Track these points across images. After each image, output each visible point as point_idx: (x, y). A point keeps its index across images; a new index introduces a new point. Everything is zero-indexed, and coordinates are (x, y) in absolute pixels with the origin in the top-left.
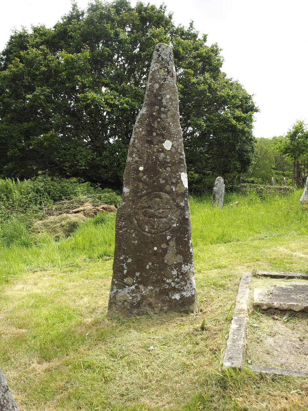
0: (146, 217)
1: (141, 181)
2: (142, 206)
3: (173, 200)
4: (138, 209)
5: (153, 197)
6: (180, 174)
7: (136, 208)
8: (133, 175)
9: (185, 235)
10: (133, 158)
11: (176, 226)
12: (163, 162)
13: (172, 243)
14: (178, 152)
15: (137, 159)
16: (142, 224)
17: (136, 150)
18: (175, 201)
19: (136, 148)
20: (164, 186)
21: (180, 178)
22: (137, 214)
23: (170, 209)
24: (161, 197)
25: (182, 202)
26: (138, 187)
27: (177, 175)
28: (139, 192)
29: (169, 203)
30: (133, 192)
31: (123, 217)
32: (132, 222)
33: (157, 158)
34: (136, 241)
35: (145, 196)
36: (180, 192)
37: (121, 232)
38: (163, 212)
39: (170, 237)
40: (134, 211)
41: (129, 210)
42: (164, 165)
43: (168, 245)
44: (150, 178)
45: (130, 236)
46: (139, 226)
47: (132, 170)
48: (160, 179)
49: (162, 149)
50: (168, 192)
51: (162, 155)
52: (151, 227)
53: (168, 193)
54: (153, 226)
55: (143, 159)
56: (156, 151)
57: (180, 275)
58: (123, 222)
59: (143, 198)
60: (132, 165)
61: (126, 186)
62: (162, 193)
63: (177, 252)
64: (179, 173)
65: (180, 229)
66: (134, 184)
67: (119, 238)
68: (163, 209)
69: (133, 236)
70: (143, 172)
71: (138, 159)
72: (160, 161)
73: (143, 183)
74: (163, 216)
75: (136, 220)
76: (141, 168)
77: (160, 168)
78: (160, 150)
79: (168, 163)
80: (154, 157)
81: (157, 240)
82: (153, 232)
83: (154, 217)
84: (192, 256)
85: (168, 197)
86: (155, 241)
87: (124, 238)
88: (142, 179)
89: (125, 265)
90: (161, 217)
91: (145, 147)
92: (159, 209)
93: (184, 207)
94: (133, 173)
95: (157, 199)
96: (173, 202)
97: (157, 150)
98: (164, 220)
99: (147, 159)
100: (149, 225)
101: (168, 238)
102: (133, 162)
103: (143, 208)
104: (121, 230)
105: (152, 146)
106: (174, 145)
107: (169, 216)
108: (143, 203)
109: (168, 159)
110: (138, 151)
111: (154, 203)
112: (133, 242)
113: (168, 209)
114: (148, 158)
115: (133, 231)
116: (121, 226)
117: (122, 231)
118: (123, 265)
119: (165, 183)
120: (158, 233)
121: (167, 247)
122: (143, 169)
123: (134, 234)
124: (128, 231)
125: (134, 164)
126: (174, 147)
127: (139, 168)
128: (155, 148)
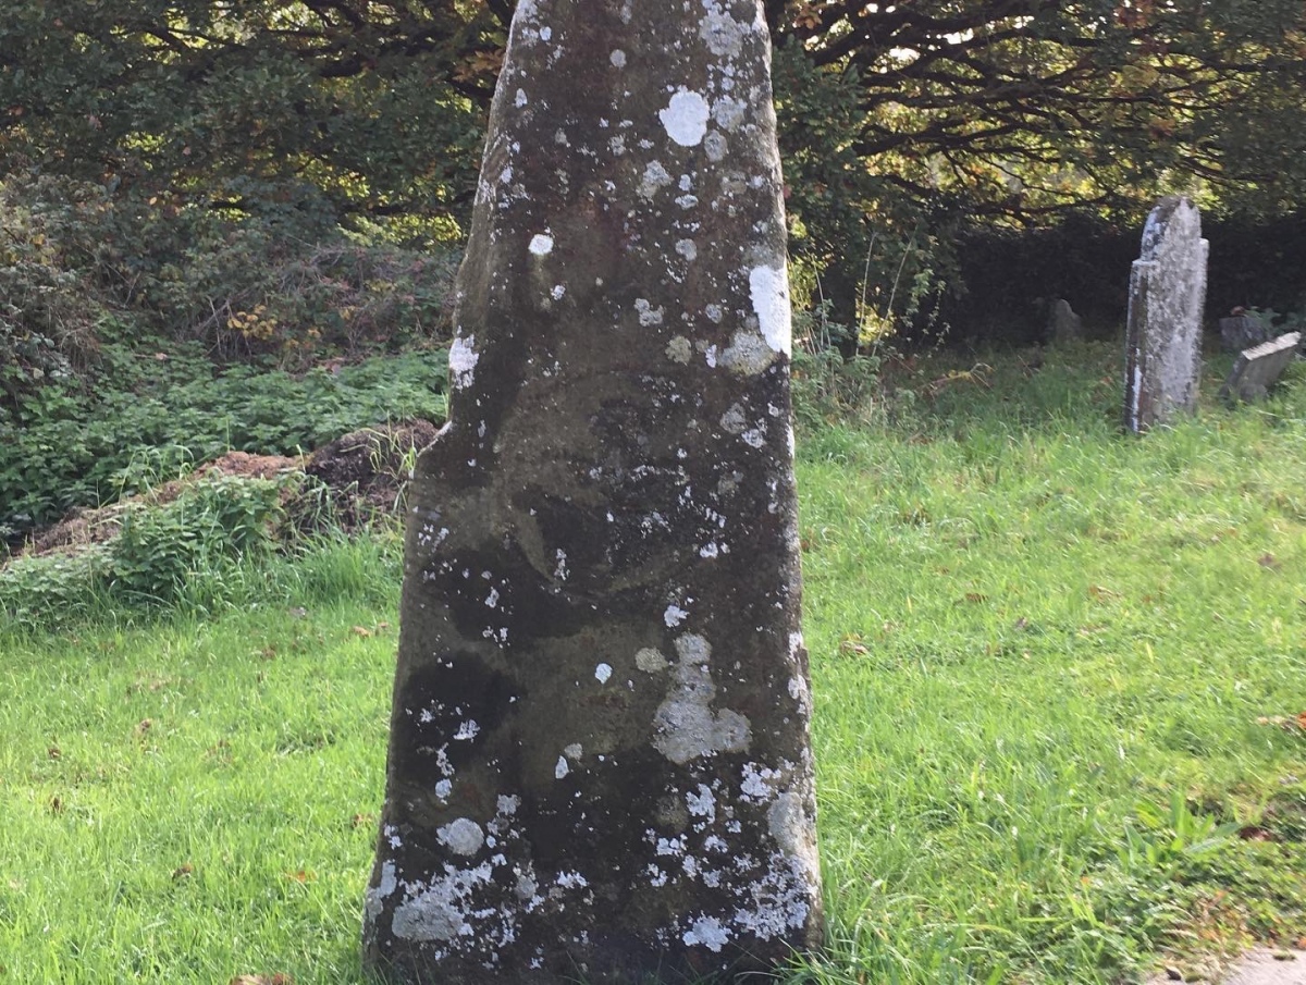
1: (536, 312)
3: (705, 416)
4: (519, 459)
6: (748, 277)
7: (509, 454)
8: (497, 279)
10: (502, 186)
11: (714, 554)
12: (656, 209)
13: (692, 648)
14: (739, 156)
15: (520, 192)
17: (517, 146)
18: (714, 424)
19: (520, 136)
20: (657, 341)
21: (745, 300)
23: (687, 462)
25: (755, 427)
27: (731, 283)
29: (685, 430)
30: (494, 372)
31: (439, 499)
33: (625, 189)
34: (504, 632)
35: (556, 390)
36: (744, 371)
37: (430, 582)
38: (649, 479)
39: (683, 615)
41: (472, 463)
42: (662, 223)
43: (671, 654)
44: (586, 296)
45: (471, 600)
46: (522, 552)
47: (494, 252)
48: (641, 303)
49: (654, 139)
50: (679, 372)
51: (655, 172)
52: (585, 556)
53: (680, 376)
55: (552, 193)
56: (621, 151)
57: (735, 819)
58: (439, 525)
59: (546, 405)
60: (497, 226)
61: (464, 336)
62: (645, 378)
63: (719, 694)
64: (744, 269)
65: (735, 572)
66: (503, 330)
67: (418, 612)
68: (651, 463)
69: (490, 602)
70: (549, 262)
71: (526, 196)
72: (641, 207)
73: (546, 323)
76: (541, 245)
77: (642, 243)
78: (645, 143)
79: (683, 215)
80: (611, 186)
81: (613, 629)
84: (799, 720)
85: (678, 398)
86: (603, 633)
88: (545, 303)
89: (441, 754)
91: (566, 131)
93: (765, 452)
94: (496, 268)
97: (626, 144)
98: (654, 522)
99: (574, 191)
100: (574, 545)
101: (673, 616)
102: (500, 211)
103: (545, 456)
104: (429, 570)
105: (604, 122)
106: (721, 120)
107: (682, 501)
109: (685, 192)
110: (528, 150)
112: (486, 634)
113: (675, 463)
114: (579, 190)
115: (487, 575)
116: (428, 546)
117: (432, 576)
118: (435, 756)
119: (667, 322)
121: (665, 664)
122: (548, 250)
123: (494, 592)
124: (466, 575)
125: (504, 223)
126: (721, 130)
127: (528, 244)
128: (618, 135)
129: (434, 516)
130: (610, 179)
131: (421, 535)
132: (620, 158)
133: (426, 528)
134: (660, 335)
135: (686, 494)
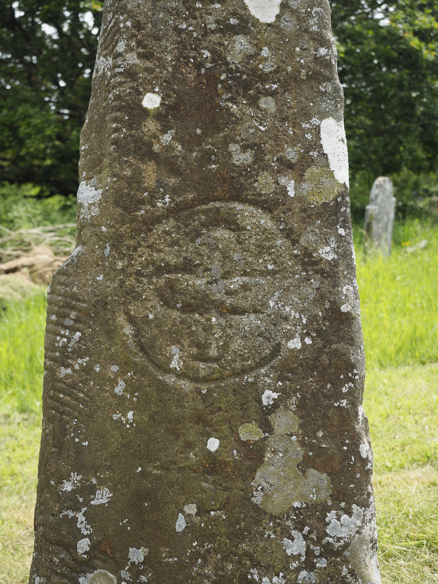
0: (174, 308)
1: (150, 155)
2: (153, 263)
3: (288, 236)
4: (138, 273)
5: (203, 225)
6: (318, 127)
7: (130, 270)
8: (116, 130)
9: (337, 384)
10: (117, 55)
11: (299, 346)
12: (242, 73)
13: (284, 421)
14: (306, 31)
15: (132, 59)
16: (155, 338)
17: (129, 24)
18: (295, 242)
19: (131, 15)
20: (247, 177)
21: (317, 144)
22: (133, 295)
23: (274, 273)
24: (235, 222)
25: (327, 244)
26: (139, 183)
27: (304, 131)
28: (142, 202)
29: (271, 247)
30: (117, 204)
31: (73, 308)
32: (111, 332)
33: (218, 57)
34: (130, 415)
35: (167, 217)
36: (317, 200)
37: (67, 376)
38: (245, 287)
39: (275, 395)
40: (122, 282)
41: (100, 278)
42: (247, 86)
43: (267, 427)
44: (189, 142)
45: (101, 390)
46: (142, 349)
47: (113, 109)
48: (233, 147)
49: (241, 18)
50: (266, 201)
51: (241, 44)
52: (195, 351)
53: (267, 205)
54: (203, 347)
55: (159, 59)
56: (213, 26)
57: (321, 556)
58: (73, 330)
59: (159, 229)
60: (114, 87)
61: (88, 178)
62: (238, 206)
63: (306, 457)
64: (315, 121)
65: (316, 359)
66: (122, 169)
67: (58, 400)
68: (245, 274)
69: (119, 389)
70: (158, 116)
71: (137, 61)
72: (230, 71)
73: (158, 164)
74: (246, 304)
75: (131, 320)
76: (151, 101)
77: (232, 100)
78: (232, 21)
79: (264, 78)
80: (207, 54)
81: (220, 409)
82: (202, 373)
83: (208, 311)
84: (368, 473)
85: (266, 221)
86: (212, 412)
87: (77, 399)
88: (156, 147)
89: (81, 517)
90: (235, 311)
91: (169, 12)
92: (227, 275)
93: (335, 264)
94: (115, 120)
95: (222, 234)
96: (288, 243)
97: (217, 22)
98: (250, 321)
99: (177, 59)
100: (186, 343)
101: (269, 396)
102: (116, 76)
103: (159, 271)
104: (67, 366)
105: (198, 5)
106: (292, 3)
107: (272, 304)
108: (160, 251)
109: (266, 59)
110: (138, 26)
111: (205, 250)
112: (115, 417)
113: (264, 273)
114: (181, 58)
115: (115, 368)
116: (65, 347)
117: (69, 371)
118: (75, 519)
119: (254, 163)
120: (222, 378)
121: (263, 435)
122: (157, 105)
123: (121, 382)
124: (98, 369)
125: (121, 84)
126: (293, 12)
127: (141, 101)
128: (210, 14)
129: (68, 322)
130: (206, 48)
131: (58, 338)
132: (213, 32)
133: (62, 332)
134: (249, 172)
135: (275, 298)
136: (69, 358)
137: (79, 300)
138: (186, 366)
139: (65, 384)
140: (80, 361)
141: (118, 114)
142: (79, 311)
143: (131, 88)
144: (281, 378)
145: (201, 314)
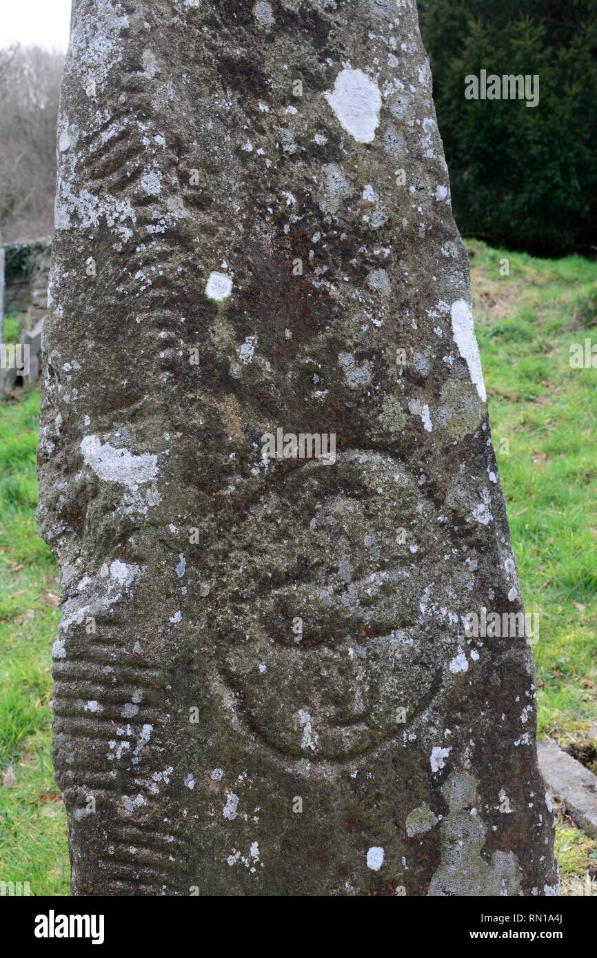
0: (290, 644)
1: (226, 384)
2: (256, 574)
3: (430, 496)
4: (236, 598)
5: (318, 495)
6: (448, 315)
7: (223, 594)
8: (167, 344)
9: (514, 712)
10: (142, 201)
11: (465, 666)
12: (340, 230)
13: (461, 790)
14: (419, 158)
15: (177, 209)
16: (272, 704)
17: (160, 140)
18: (439, 503)
19: (162, 124)
20: (369, 406)
21: (447, 345)
22: (228, 637)
23: (420, 556)
24: (359, 485)
25: (480, 500)
26: (221, 436)
27: (433, 324)
28: (227, 471)
29: (412, 516)
30: (187, 479)
31: (136, 682)
33: (308, 204)
34: (254, 849)
35: (264, 491)
36: (458, 433)
37: (139, 811)
38: (386, 589)
39: (445, 752)
40: (211, 618)
41: (176, 618)
42: (347, 253)
43: (440, 806)
44: (277, 352)
45: (203, 819)
46: (252, 725)
47: (155, 303)
48: (345, 359)
49: (328, 134)
50: (397, 444)
51: (334, 180)
52: (331, 710)
53: (398, 450)
54: (341, 701)
55: (221, 209)
56: (292, 148)
58: (137, 722)
59: (258, 513)
60: (148, 262)
61: (100, 430)
62: (362, 457)
63: (491, 836)
64: (442, 305)
65: (487, 681)
66: (189, 415)
67: (126, 859)
68: (383, 566)
69: (229, 811)
70: (232, 313)
71: (185, 213)
72: (324, 227)
73: (240, 399)
74: (391, 615)
75: (232, 681)
76: (219, 287)
77: (328, 276)
78: (320, 139)
79: (370, 238)
80: (291, 199)
81: (379, 796)
82: (348, 745)
83: (341, 638)
85: (400, 477)
86: (369, 805)
87: (164, 848)
88: (235, 370)
90: (380, 630)
91: (219, 117)
92: (358, 575)
93: (489, 529)
94: (162, 324)
95: (343, 505)
96: (431, 506)
97: (298, 140)
98: (400, 642)
99: (248, 207)
100: (316, 699)
101: (438, 756)
102: (148, 239)
103: (266, 585)
104: (133, 792)
105: (263, 107)
106: (395, 109)
107: (423, 608)
108: (263, 552)
109: (372, 206)
110: (178, 145)
111: (324, 538)
112: (231, 861)
113: (406, 560)
114: (254, 206)
115: (217, 774)
116: (127, 757)
117: (140, 800)
119: (375, 382)
120: (374, 745)
121: (436, 820)
122: (227, 293)
123: (231, 797)
124: (191, 785)
125: (163, 256)
126: (397, 124)
127: (203, 287)
128: (285, 126)
129: (130, 711)
130: (288, 188)
131: (112, 744)
132: (293, 158)
133: (120, 732)
134: (369, 398)
135: (425, 598)
136: (134, 775)
137: (145, 666)
138: (324, 741)
139: (138, 826)
140: (157, 777)
141: (168, 313)
142: (147, 685)
143: (184, 264)
144: (449, 723)
145: (331, 647)
